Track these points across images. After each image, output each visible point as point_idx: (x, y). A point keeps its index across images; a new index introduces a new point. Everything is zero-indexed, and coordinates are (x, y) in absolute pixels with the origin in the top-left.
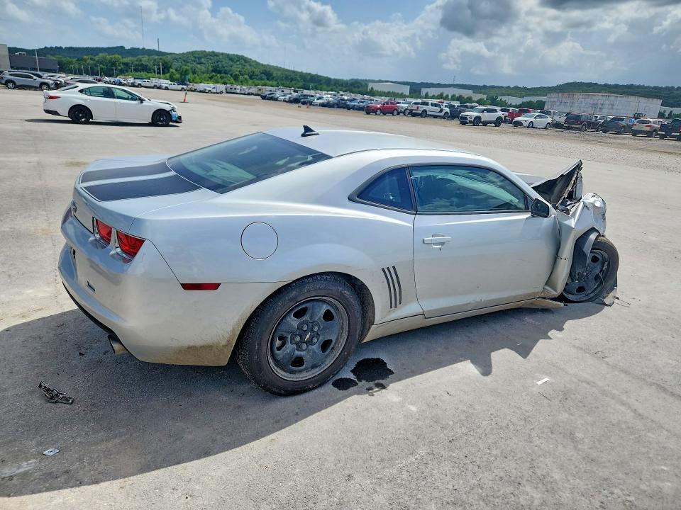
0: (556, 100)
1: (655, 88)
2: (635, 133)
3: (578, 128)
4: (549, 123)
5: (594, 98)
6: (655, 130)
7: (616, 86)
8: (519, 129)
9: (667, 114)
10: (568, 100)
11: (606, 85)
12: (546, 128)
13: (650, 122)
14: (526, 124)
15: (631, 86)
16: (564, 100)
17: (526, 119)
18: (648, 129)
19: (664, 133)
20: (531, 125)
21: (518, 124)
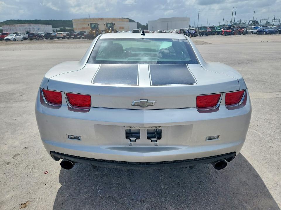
0: (7, 28)
1: (46, 20)
2: (58, 38)
3: (35, 39)
4: (22, 38)
5: (25, 26)
6: (65, 36)
7: (30, 21)
8: (9, 42)
9: (55, 31)
10: (14, 28)
11: (25, 21)
12: (22, 40)
13: (62, 33)
14: (13, 39)
15: (36, 20)
16: (11, 28)
17: (12, 37)
18: (62, 36)
19: (68, 37)
20: (15, 40)
21: (8, 40)
